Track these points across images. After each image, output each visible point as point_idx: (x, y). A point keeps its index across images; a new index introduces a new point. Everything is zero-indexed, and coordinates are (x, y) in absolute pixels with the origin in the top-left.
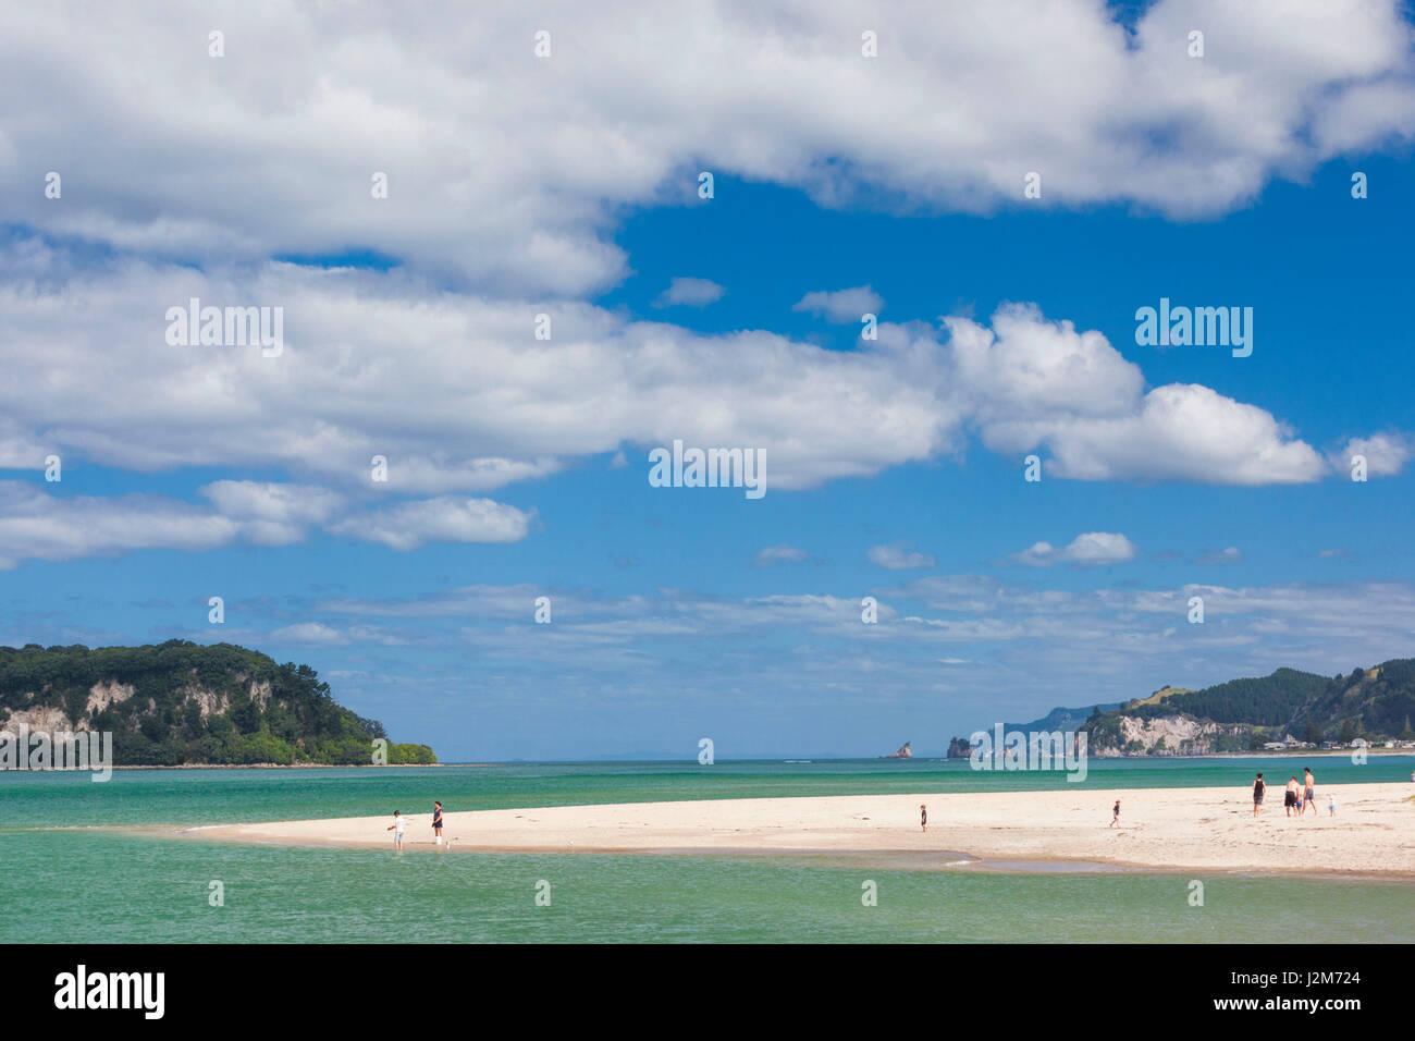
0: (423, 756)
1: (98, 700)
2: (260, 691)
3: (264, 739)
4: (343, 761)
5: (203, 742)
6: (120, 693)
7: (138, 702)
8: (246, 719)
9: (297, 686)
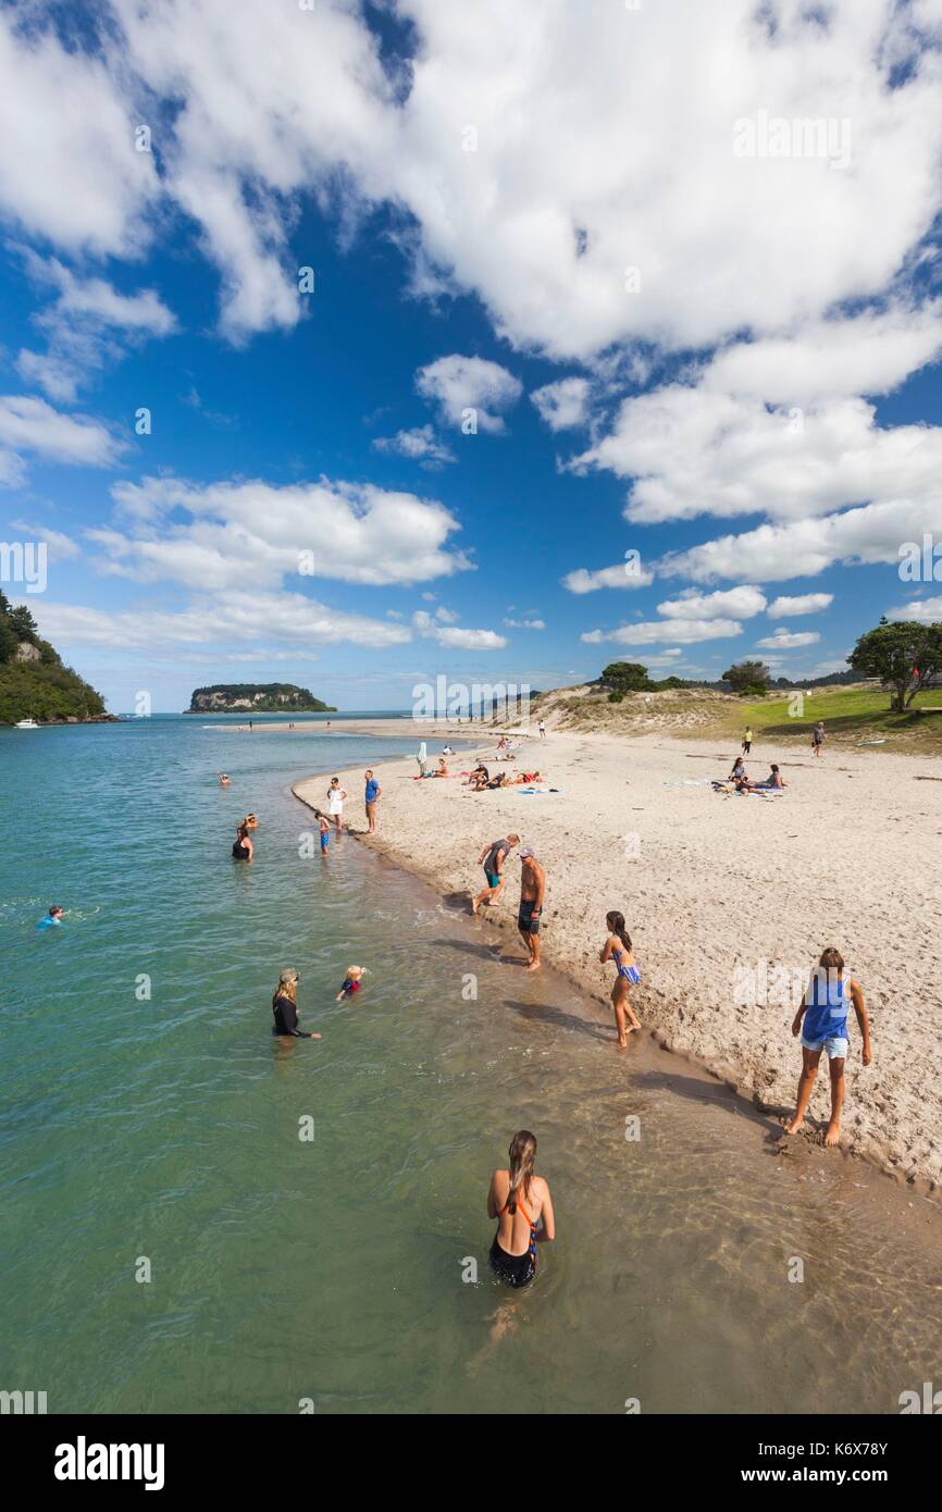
0: (335, 710)
1: (257, 697)
2: (296, 695)
3: (297, 706)
4: (316, 711)
5: (282, 706)
6: (263, 695)
7: (267, 698)
8: (293, 701)
9: (305, 694)
